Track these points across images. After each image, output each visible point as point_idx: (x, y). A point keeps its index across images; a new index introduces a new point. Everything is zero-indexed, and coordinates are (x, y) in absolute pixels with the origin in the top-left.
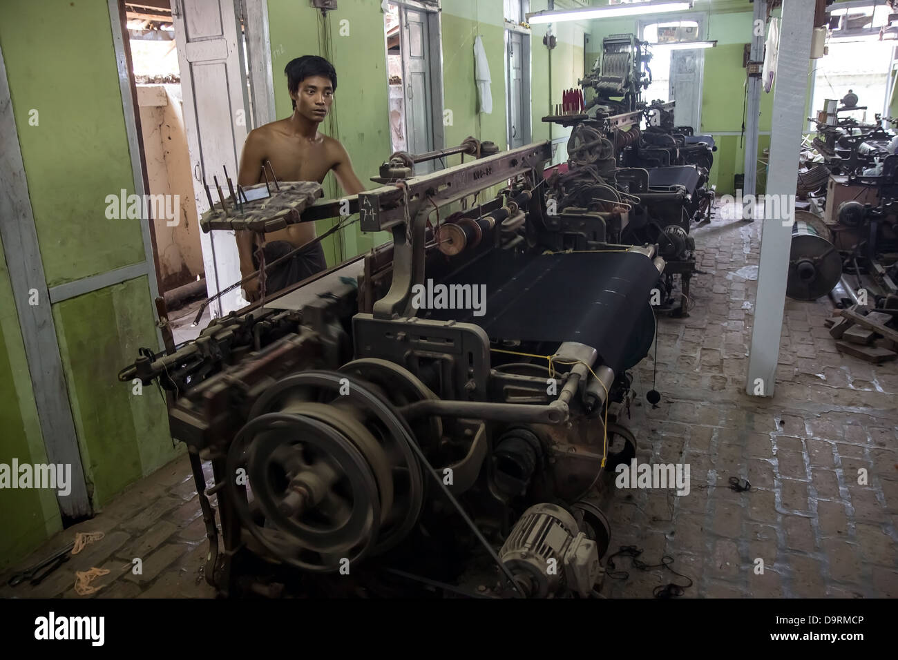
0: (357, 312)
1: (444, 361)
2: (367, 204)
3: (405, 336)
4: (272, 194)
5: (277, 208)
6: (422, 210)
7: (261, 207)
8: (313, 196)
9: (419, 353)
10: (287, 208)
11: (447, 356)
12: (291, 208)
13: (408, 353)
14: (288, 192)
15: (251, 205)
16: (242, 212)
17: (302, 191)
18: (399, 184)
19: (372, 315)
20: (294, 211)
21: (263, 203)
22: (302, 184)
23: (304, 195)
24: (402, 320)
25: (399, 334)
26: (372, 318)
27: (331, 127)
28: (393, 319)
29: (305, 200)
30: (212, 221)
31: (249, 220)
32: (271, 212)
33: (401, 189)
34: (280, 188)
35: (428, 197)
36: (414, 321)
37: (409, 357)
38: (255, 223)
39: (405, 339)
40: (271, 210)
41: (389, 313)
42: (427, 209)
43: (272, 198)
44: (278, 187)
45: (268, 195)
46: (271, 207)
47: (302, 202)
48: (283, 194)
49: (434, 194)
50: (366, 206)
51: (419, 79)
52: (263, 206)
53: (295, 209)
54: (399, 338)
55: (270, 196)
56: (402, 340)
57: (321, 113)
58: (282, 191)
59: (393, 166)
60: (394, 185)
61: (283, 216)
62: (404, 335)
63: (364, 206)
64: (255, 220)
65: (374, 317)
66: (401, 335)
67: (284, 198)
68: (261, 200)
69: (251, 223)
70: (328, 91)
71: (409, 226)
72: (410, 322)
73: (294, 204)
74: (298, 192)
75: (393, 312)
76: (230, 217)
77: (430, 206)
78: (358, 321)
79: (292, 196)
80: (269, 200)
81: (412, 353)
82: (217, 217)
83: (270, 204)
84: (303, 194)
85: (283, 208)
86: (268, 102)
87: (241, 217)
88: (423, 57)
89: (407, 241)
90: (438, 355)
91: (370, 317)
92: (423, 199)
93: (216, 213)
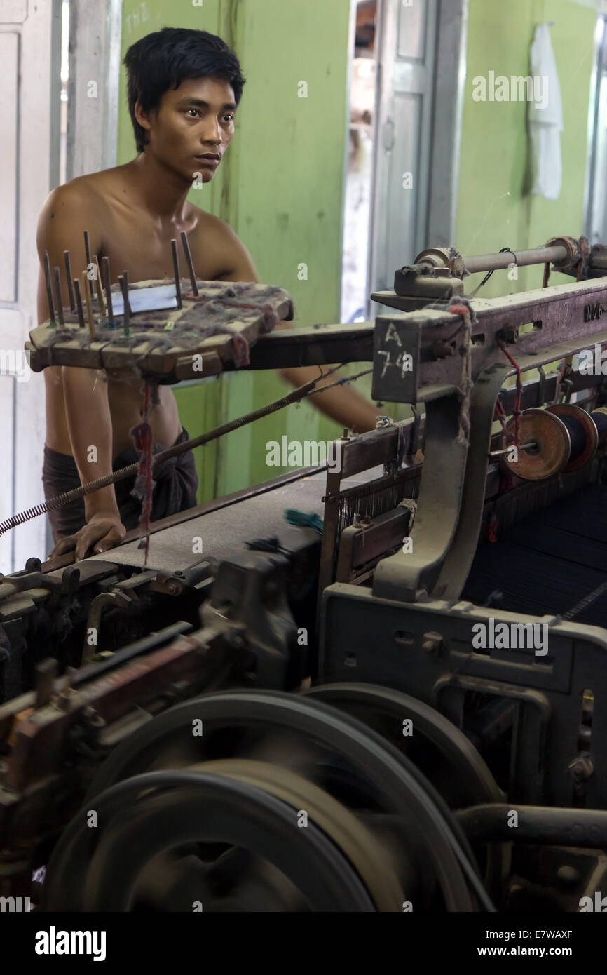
0: (333, 582)
1: (526, 704)
2: (393, 342)
3: (441, 642)
4: (183, 302)
5: (202, 331)
6: (488, 372)
7: (164, 326)
8: (276, 314)
9: (468, 682)
10: (224, 332)
11: (532, 694)
12: (232, 333)
13: (444, 679)
14: (219, 299)
15: (138, 320)
16: (127, 333)
17: (251, 301)
18: (455, 307)
19: (370, 590)
20: (240, 341)
21: (166, 318)
22: (247, 288)
23: (257, 310)
24: (438, 605)
25: (427, 635)
26: (370, 596)
27: (226, 192)
28: (417, 602)
29: (259, 322)
30: (58, 345)
31: (142, 349)
32: (189, 338)
33: (461, 317)
34: (200, 292)
35: (499, 345)
36: (466, 610)
37: (444, 689)
38: (157, 357)
39: (440, 651)
40: (188, 334)
41: (411, 588)
42: (499, 370)
43: (184, 310)
44: (195, 289)
45: (174, 303)
46: (188, 329)
47: (254, 324)
48: (211, 303)
49: (513, 342)
50: (390, 346)
51: (410, 106)
52: (170, 324)
53: (241, 336)
54: (428, 645)
55: (180, 307)
56: (433, 651)
57: (207, 162)
58: (205, 298)
59: (425, 272)
60: (443, 309)
61: (217, 347)
62: (439, 638)
63: (385, 346)
64: (156, 351)
65: (374, 594)
66: (432, 638)
67: (212, 311)
68: (162, 313)
69: (147, 356)
70: (226, 113)
71: (467, 400)
72: (458, 612)
73: (237, 326)
74: (241, 302)
75: (419, 587)
76: (97, 340)
77: (503, 366)
78: (335, 598)
79: (230, 311)
80: (179, 314)
81: (454, 680)
82: (68, 339)
83: (183, 322)
84: (253, 307)
85: (217, 332)
86: (105, 123)
87: (123, 343)
88: (422, 61)
89: (461, 432)
90: (515, 692)
91: (365, 592)
92: (491, 350)
93: (67, 331)
